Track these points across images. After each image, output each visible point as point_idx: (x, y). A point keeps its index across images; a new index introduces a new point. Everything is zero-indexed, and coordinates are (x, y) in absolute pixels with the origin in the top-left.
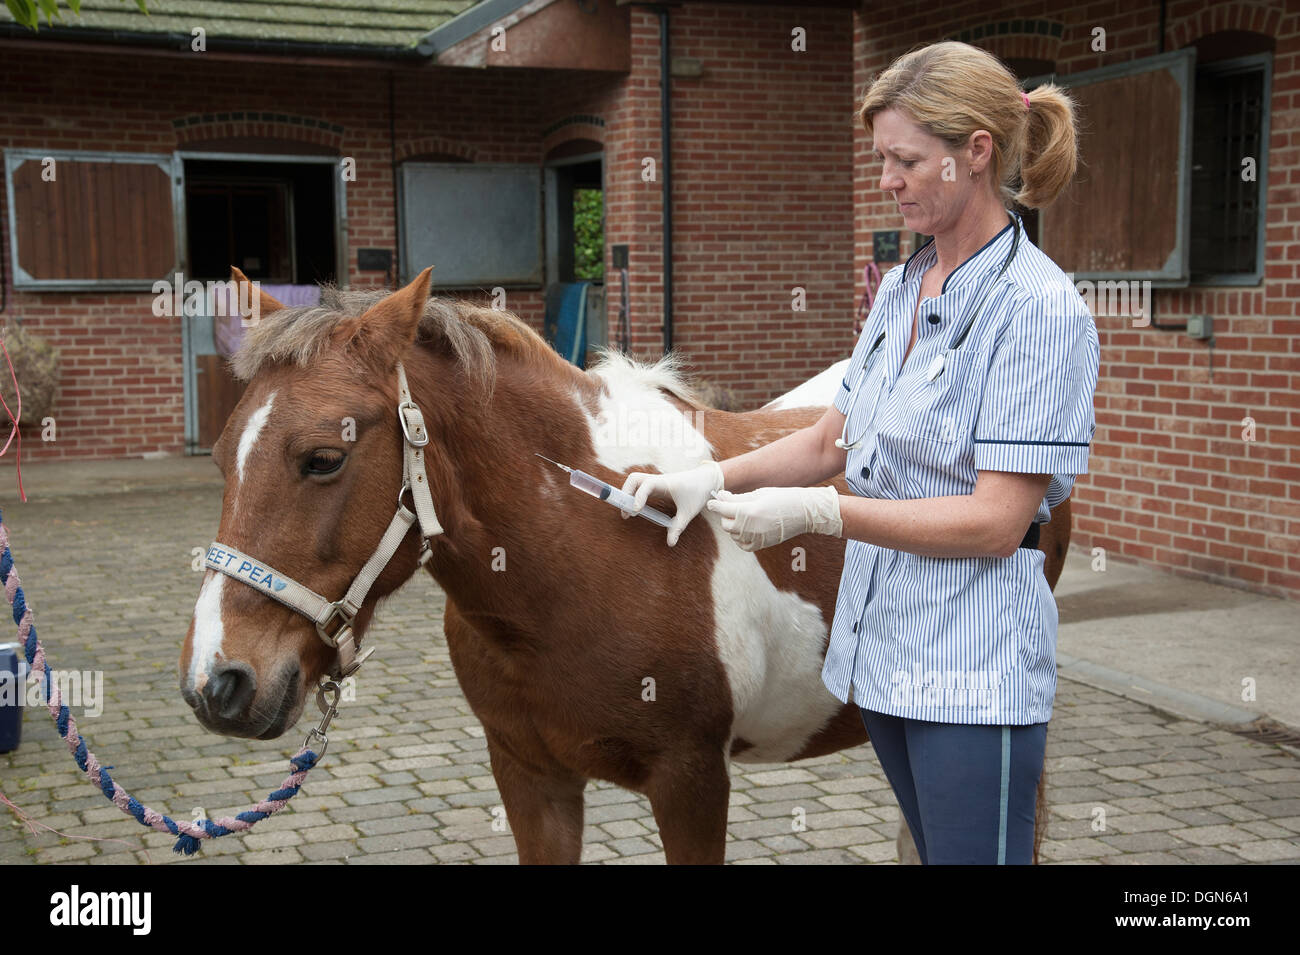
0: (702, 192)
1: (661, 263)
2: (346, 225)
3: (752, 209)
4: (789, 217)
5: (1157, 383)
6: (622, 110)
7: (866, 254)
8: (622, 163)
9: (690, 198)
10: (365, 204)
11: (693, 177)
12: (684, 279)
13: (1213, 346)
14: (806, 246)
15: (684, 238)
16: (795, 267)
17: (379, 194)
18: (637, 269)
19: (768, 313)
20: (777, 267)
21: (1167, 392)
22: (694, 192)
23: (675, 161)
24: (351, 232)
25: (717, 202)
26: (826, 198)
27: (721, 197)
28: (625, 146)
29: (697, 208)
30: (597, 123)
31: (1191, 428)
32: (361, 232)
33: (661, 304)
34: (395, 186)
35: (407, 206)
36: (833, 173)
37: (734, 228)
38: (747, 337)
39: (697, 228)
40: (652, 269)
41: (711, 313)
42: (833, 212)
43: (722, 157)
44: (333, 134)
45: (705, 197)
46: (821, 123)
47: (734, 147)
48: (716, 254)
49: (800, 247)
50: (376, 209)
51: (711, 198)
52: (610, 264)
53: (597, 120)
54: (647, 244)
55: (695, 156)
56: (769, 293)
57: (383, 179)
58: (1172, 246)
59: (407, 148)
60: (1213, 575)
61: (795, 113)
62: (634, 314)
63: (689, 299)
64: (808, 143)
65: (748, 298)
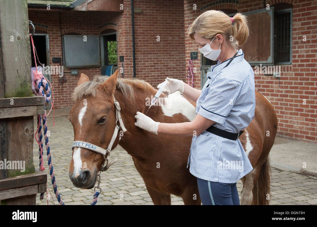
0: (142, 42)
1: (132, 60)
2: (49, 51)
3: (155, 46)
4: (164, 48)
5: (265, 89)
6: (121, 22)
7: (189, 58)
8: (122, 35)
9: (139, 44)
10: (54, 46)
11: (140, 38)
12: (138, 64)
13: (279, 79)
14: (168, 56)
15: (138, 54)
16: (166, 61)
17: (58, 43)
18: (126, 62)
19: (159, 72)
20: (161, 61)
21: (268, 91)
22: (140, 42)
23: (135, 34)
24: (50, 53)
25: (146, 45)
26: (173, 43)
27: (147, 43)
28: (122, 31)
29: (141, 46)
30: (114, 25)
31: (274, 99)
32: (53, 53)
33: (133, 71)
34: (62, 41)
35: (65, 46)
36: (175, 37)
37: (150, 51)
38: (154, 79)
39: (141, 51)
40: (130, 62)
41: (145, 73)
42: (175, 47)
43: (147, 33)
44: (45, 28)
45: (143, 43)
46: (171, 25)
47: (150, 31)
48: (146, 58)
49: (167, 56)
50: (57, 47)
51: (144, 43)
52: (119, 61)
53: (115, 24)
54: (129, 55)
55: (140, 33)
56: (159, 67)
57: (59, 40)
58: (270, 55)
59: (65, 31)
60: (281, 135)
61: (165, 22)
62: (126, 73)
63: (140, 69)
64: (168, 30)
65: (154, 69)
